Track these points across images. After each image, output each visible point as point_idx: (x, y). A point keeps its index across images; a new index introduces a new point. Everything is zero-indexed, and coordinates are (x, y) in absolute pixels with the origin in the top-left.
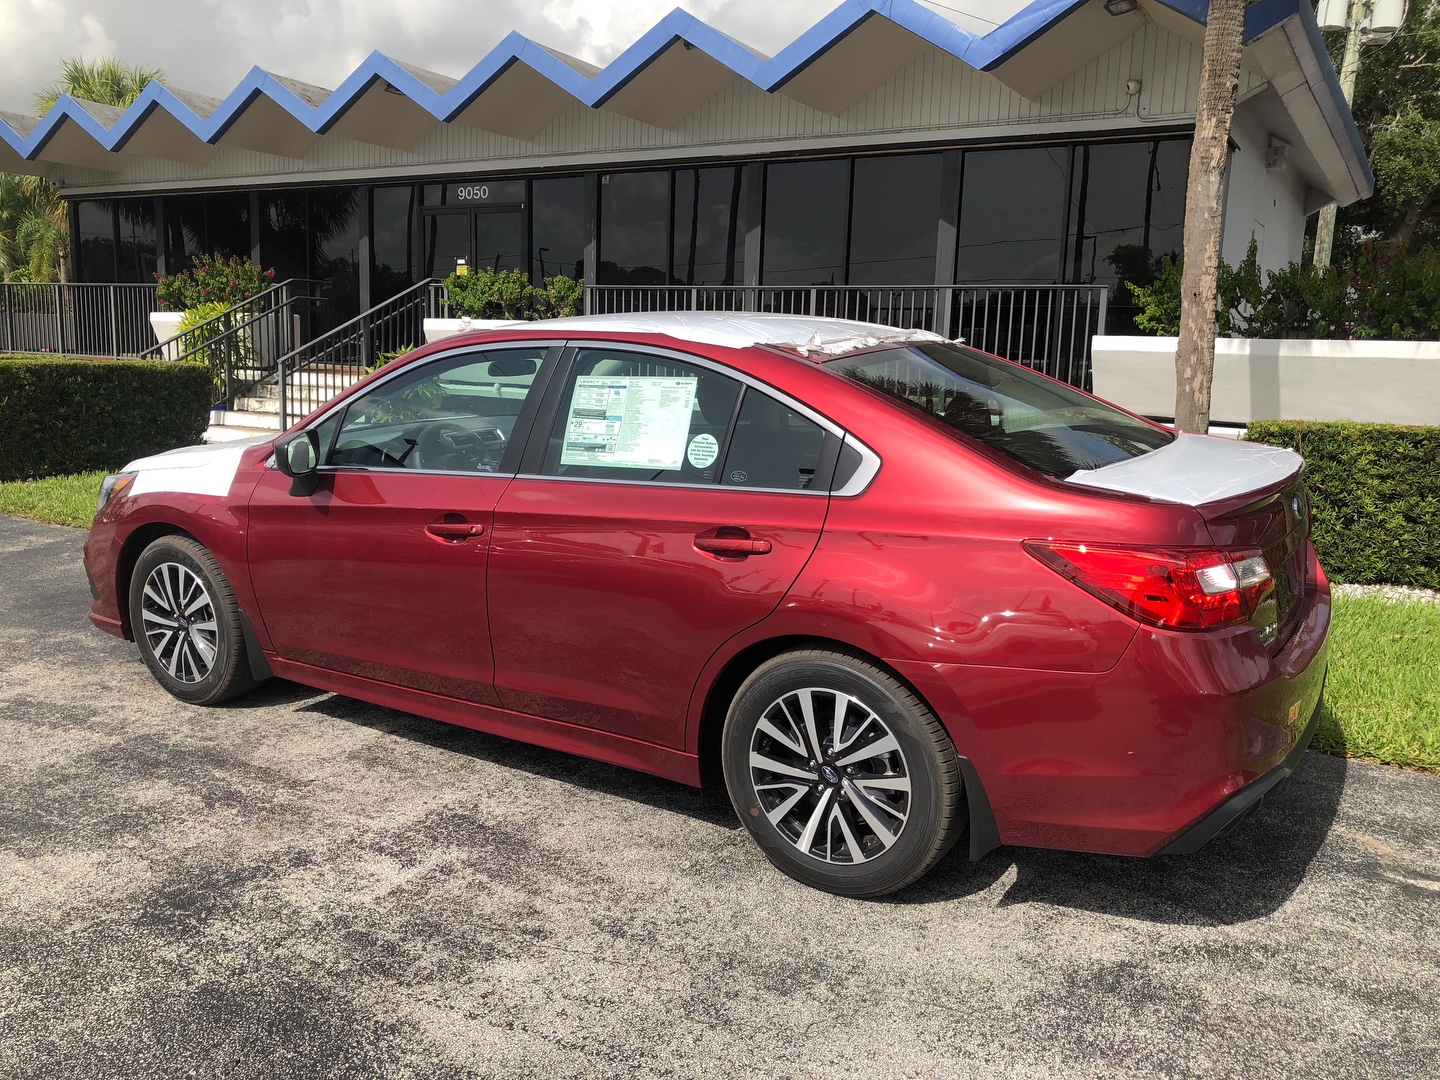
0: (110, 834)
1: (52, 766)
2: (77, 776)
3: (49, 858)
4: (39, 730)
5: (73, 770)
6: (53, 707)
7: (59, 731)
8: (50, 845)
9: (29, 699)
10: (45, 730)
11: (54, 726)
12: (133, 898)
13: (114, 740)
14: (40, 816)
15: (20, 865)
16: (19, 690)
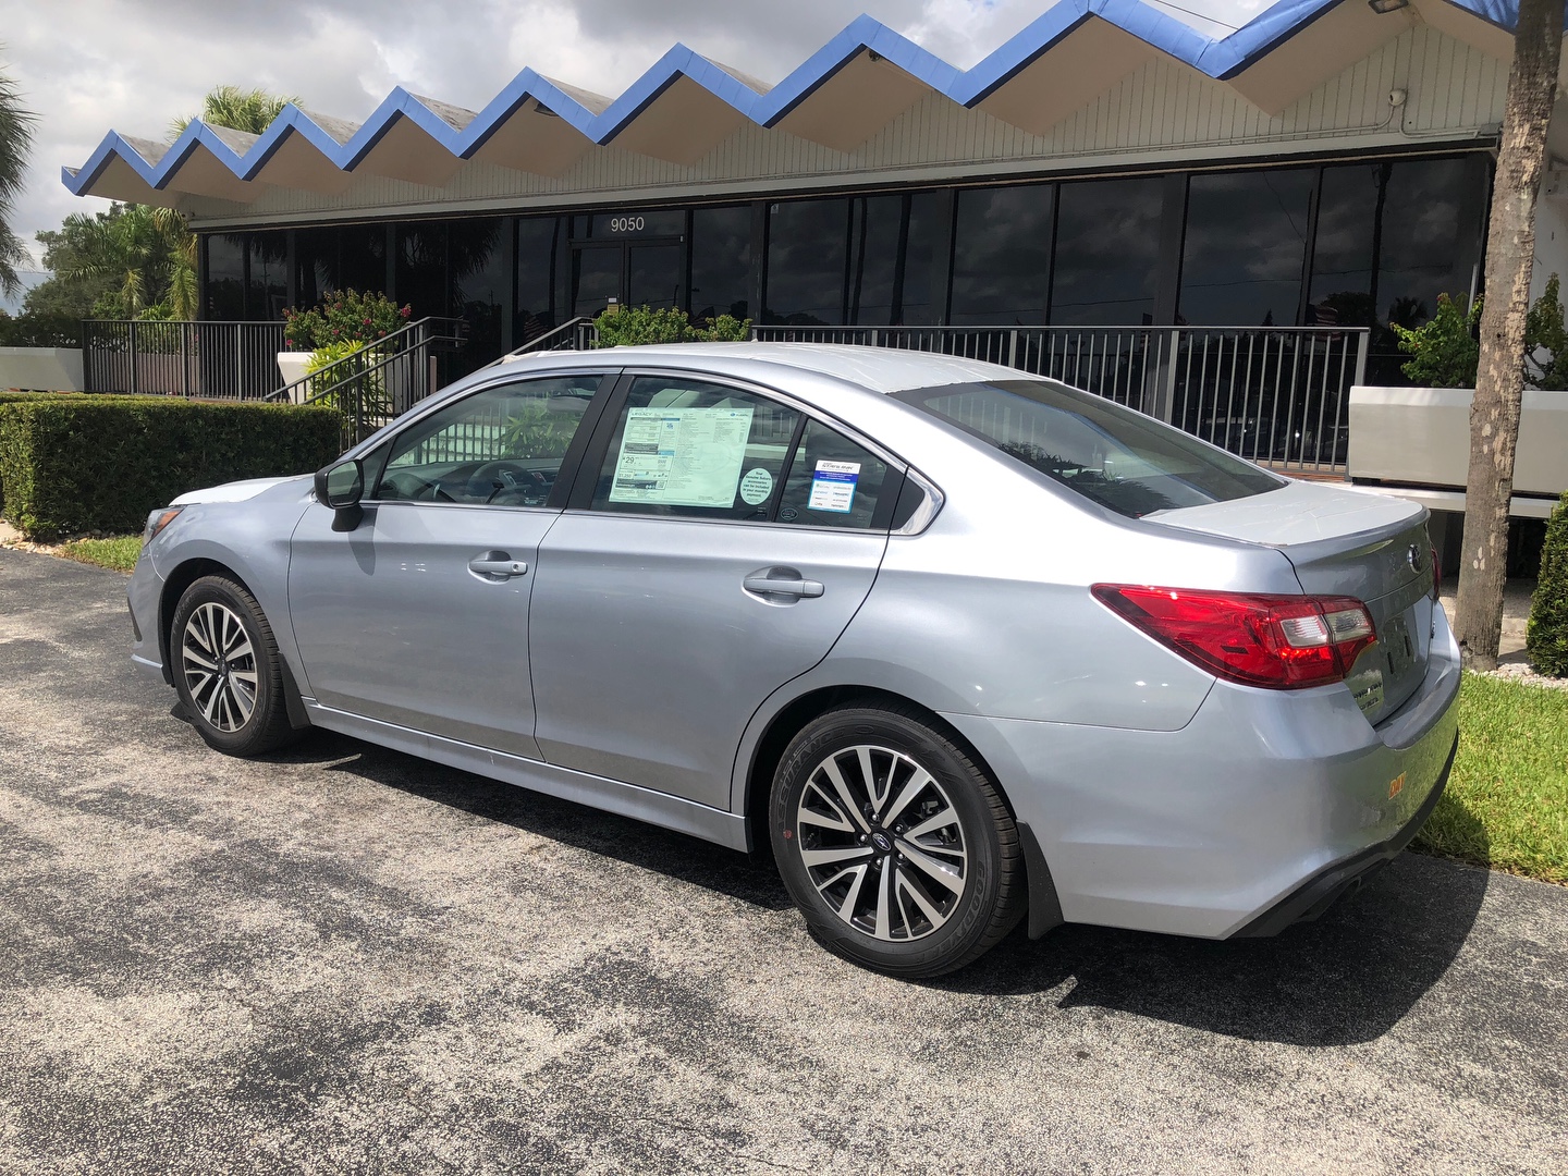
0: (206, 969)
1: (145, 876)
2: (172, 890)
3: (132, 999)
4: (133, 830)
5: (168, 883)
6: (151, 801)
7: (156, 832)
8: (135, 980)
9: (124, 790)
10: (140, 829)
11: (150, 825)
12: (229, 1060)
13: (218, 845)
14: (127, 942)
15: (98, 1008)
16: (114, 778)
